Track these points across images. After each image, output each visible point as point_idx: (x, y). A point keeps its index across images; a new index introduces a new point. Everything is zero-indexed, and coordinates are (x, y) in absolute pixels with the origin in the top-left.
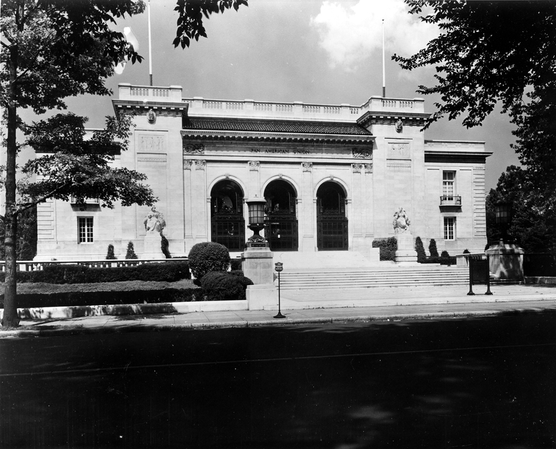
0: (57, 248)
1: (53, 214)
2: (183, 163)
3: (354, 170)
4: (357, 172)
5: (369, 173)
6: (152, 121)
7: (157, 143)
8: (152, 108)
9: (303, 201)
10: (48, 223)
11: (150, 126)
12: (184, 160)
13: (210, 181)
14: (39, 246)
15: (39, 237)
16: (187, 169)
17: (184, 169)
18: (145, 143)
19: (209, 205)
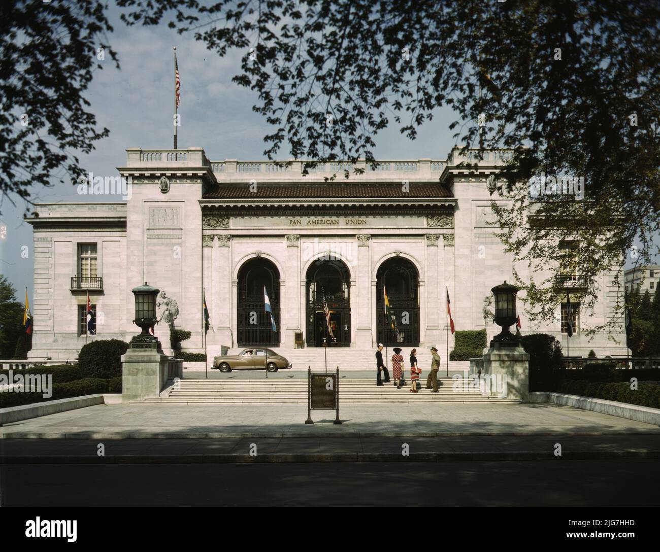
0: (54, 342)
1: (51, 303)
2: (203, 241)
3: (429, 242)
4: (433, 245)
5: (450, 245)
6: (164, 191)
7: (171, 217)
8: (164, 175)
9: (357, 284)
10: (45, 313)
11: (163, 197)
12: (203, 236)
13: (237, 259)
14: (35, 340)
15: (35, 328)
16: (207, 246)
17: (203, 247)
18: (156, 217)
19: (235, 290)
